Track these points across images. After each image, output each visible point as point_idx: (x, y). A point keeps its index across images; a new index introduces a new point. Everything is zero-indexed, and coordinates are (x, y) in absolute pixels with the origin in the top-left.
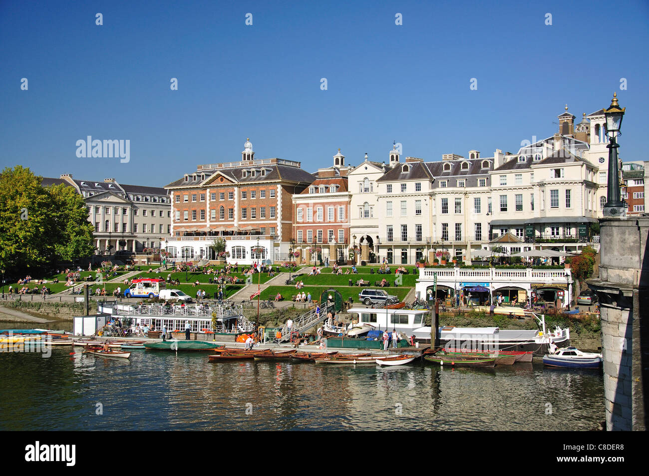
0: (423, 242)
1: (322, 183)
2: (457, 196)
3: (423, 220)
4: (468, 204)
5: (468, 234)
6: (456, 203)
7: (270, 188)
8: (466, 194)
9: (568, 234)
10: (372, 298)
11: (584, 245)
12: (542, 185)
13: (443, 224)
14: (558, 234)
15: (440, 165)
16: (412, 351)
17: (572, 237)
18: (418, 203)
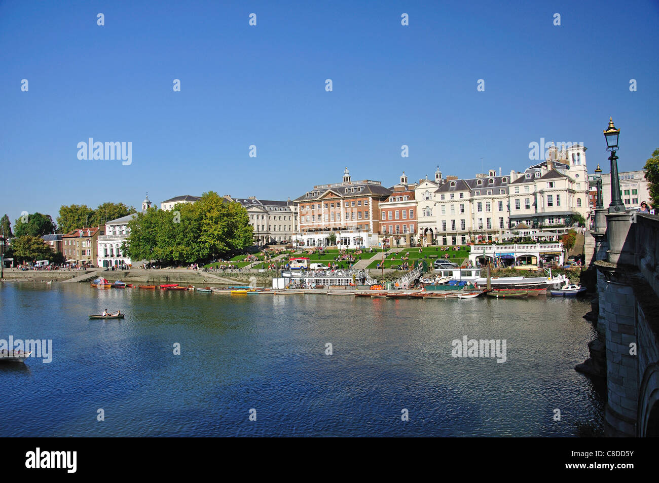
0: (466, 230)
1: (397, 195)
2: (488, 200)
3: (467, 216)
4: (494, 205)
5: (495, 225)
6: (487, 205)
7: (365, 199)
8: (493, 199)
9: (559, 222)
10: (442, 264)
11: (569, 228)
12: (542, 192)
13: (479, 219)
14: (553, 222)
15: (475, 181)
16: (477, 290)
17: (561, 224)
18: (462, 206)
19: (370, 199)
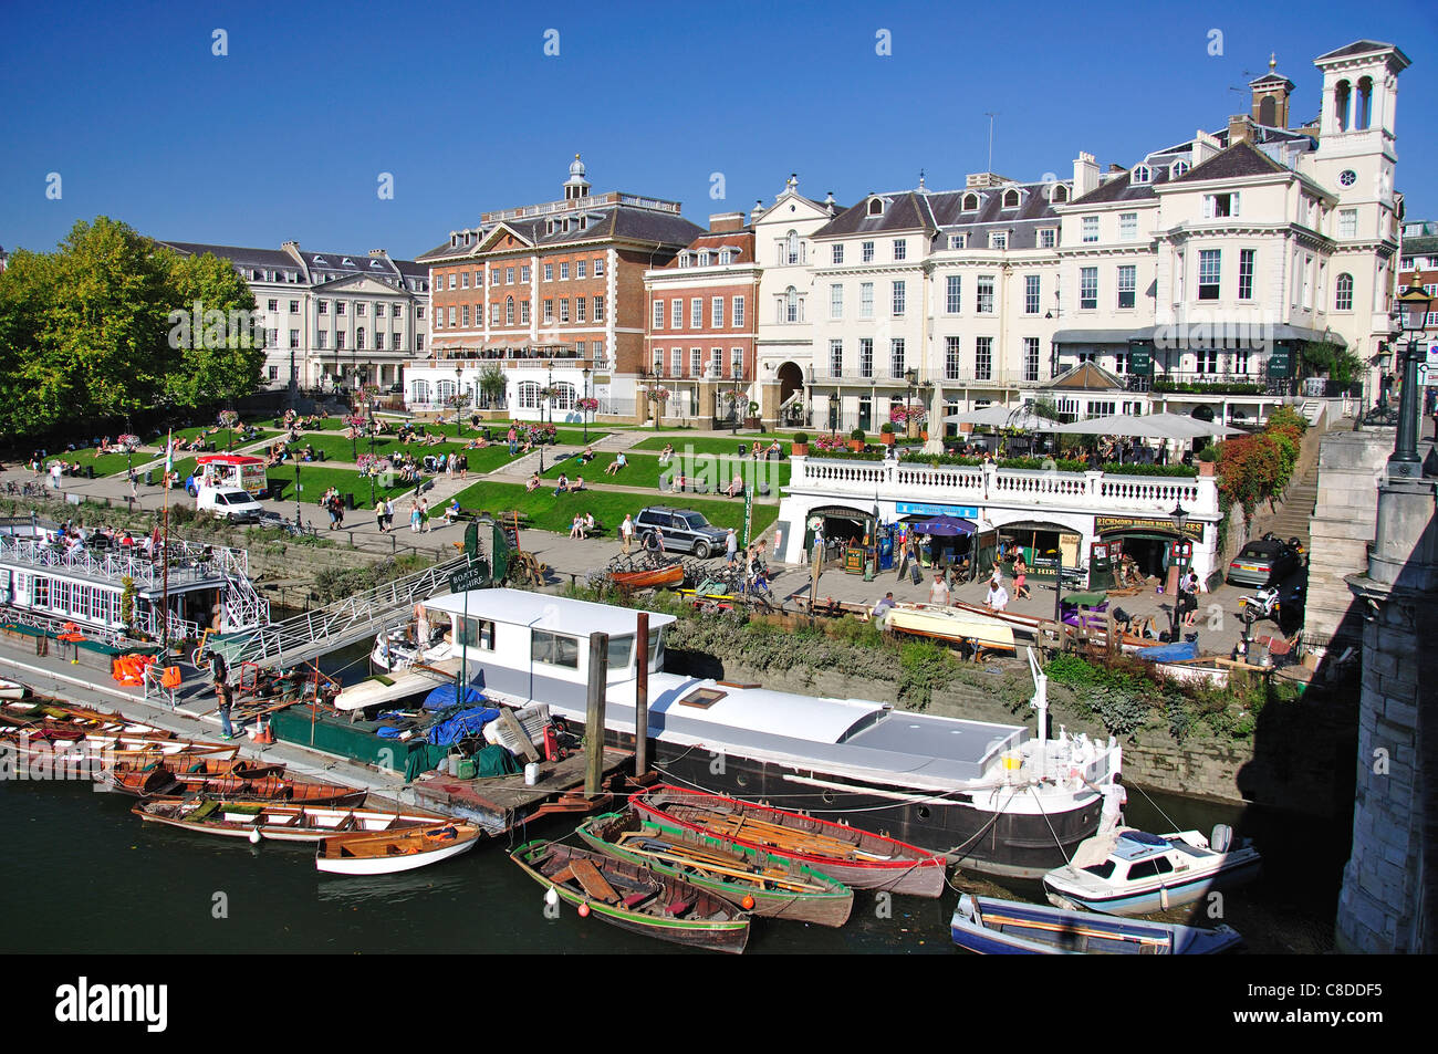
2: (985, 270)
3: (910, 329)
4: (1011, 290)
5: (1009, 364)
6: (980, 288)
7: (596, 255)
8: (1005, 265)
9: (1241, 370)
11: (1278, 401)
12: (1179, 237)
13: (948, 339)
14: (1212, 369)
15: (955, 198)
17: (1248, 379)
18: (899, 287)
19: (612, 255)
